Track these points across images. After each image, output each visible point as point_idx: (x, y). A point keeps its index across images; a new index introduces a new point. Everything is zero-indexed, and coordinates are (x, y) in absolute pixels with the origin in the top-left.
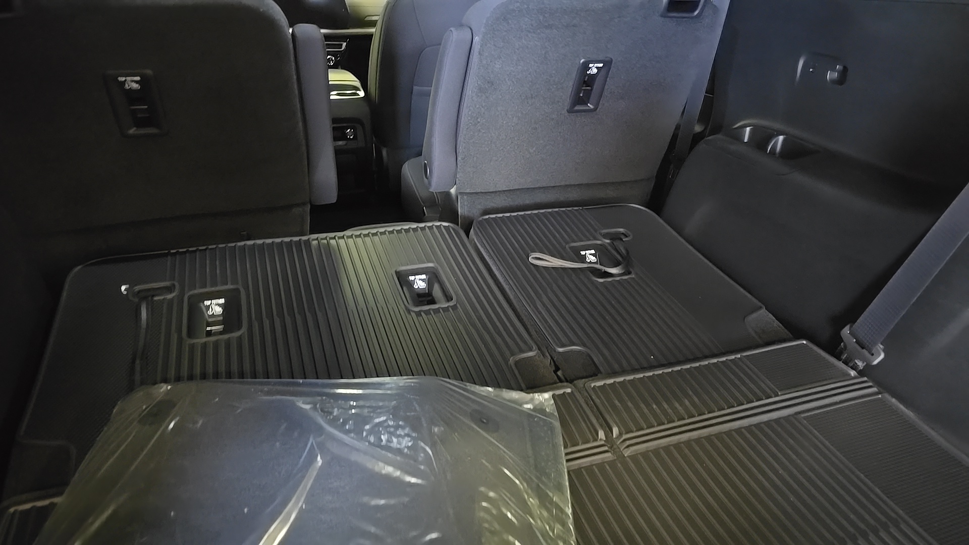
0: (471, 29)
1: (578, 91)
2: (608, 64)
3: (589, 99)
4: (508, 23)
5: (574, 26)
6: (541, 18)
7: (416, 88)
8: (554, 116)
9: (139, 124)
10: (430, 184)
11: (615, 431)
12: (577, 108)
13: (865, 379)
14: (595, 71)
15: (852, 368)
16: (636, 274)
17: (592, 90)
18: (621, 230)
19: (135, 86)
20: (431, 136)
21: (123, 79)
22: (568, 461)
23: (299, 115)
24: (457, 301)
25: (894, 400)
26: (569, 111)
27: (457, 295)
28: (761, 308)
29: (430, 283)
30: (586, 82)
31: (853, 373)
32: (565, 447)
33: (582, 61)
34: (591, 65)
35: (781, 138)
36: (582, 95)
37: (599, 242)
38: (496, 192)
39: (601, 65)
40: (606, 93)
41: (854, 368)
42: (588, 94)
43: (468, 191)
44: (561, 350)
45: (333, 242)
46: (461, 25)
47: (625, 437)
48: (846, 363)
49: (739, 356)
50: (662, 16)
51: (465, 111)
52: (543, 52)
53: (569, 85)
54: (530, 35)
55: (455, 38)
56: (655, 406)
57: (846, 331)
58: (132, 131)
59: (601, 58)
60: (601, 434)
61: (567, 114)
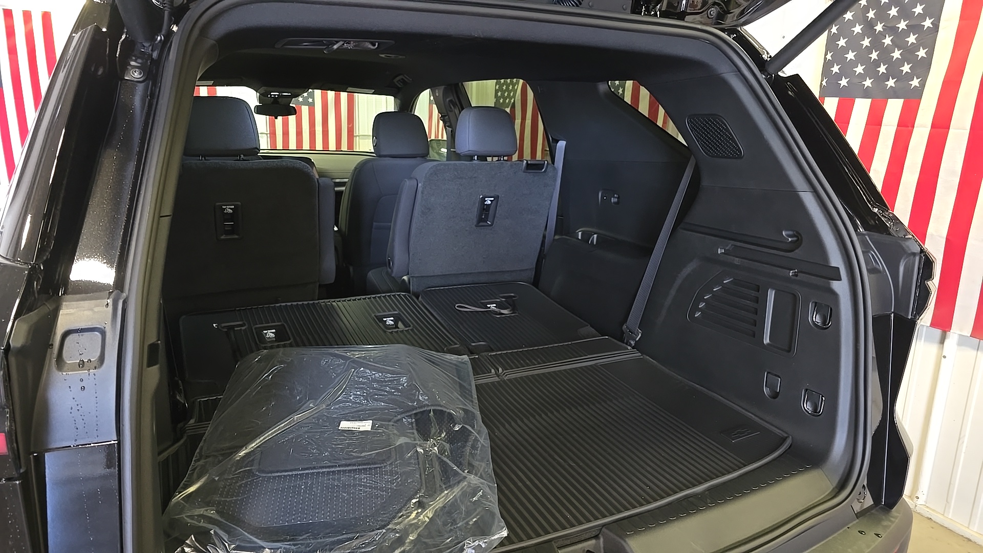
0: (417, 181)
1: (480, 215)
2: (496, 198)
3: (487, 219)
4: (438, 176)
5: (475, 177)
6: (456, 174)
7: (374, 223)
8: (467, 229)
9: (227, 233)
10: (392, 271)
11: (500, 370)
12: (481, 224)
13: (635, 350)
14: (490, 202)
15: (629, 346)
16: (519, 313)
17: (489, 213)
18: (512, 294)
19: (231, 211)
20: (393, 240)
21: (225, 207)
22: (475, 380)
23: (318, 227)
24: (413, 327)
25: (648, 357)
26: (476, 226)
27: (412, 324)
28: (588, 325)
29: (396, 322)
30: (484, 210)
31: (629, 348)
32: (474, 375)
33: (481, 196)
34: (486, 199)
35: (595, 236)
36: (483, 217)
37: (498, 300)
38: (434, 276)
39: (493, 199)
40: (497, 215)
41: (630, 345)
42: (487, 216)
43: (416, 275)
44: (473, 344)
45: (334, 303)
46: (411, 178)
47: (505, 372)
48: (627, 344)
49: (570, 343)
50: (524, 172)
51: (414, 226)
52: (458, 192)
53: (475, 210)
54: (450, 182)
55: (408, 184)
56: (522, 362)
57: (625, 327)
58: (222, 237)
59: (492, 195)
60: (493, 371)
61: (475, 228)
